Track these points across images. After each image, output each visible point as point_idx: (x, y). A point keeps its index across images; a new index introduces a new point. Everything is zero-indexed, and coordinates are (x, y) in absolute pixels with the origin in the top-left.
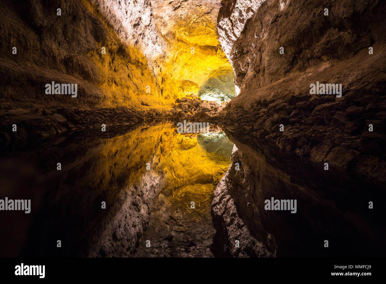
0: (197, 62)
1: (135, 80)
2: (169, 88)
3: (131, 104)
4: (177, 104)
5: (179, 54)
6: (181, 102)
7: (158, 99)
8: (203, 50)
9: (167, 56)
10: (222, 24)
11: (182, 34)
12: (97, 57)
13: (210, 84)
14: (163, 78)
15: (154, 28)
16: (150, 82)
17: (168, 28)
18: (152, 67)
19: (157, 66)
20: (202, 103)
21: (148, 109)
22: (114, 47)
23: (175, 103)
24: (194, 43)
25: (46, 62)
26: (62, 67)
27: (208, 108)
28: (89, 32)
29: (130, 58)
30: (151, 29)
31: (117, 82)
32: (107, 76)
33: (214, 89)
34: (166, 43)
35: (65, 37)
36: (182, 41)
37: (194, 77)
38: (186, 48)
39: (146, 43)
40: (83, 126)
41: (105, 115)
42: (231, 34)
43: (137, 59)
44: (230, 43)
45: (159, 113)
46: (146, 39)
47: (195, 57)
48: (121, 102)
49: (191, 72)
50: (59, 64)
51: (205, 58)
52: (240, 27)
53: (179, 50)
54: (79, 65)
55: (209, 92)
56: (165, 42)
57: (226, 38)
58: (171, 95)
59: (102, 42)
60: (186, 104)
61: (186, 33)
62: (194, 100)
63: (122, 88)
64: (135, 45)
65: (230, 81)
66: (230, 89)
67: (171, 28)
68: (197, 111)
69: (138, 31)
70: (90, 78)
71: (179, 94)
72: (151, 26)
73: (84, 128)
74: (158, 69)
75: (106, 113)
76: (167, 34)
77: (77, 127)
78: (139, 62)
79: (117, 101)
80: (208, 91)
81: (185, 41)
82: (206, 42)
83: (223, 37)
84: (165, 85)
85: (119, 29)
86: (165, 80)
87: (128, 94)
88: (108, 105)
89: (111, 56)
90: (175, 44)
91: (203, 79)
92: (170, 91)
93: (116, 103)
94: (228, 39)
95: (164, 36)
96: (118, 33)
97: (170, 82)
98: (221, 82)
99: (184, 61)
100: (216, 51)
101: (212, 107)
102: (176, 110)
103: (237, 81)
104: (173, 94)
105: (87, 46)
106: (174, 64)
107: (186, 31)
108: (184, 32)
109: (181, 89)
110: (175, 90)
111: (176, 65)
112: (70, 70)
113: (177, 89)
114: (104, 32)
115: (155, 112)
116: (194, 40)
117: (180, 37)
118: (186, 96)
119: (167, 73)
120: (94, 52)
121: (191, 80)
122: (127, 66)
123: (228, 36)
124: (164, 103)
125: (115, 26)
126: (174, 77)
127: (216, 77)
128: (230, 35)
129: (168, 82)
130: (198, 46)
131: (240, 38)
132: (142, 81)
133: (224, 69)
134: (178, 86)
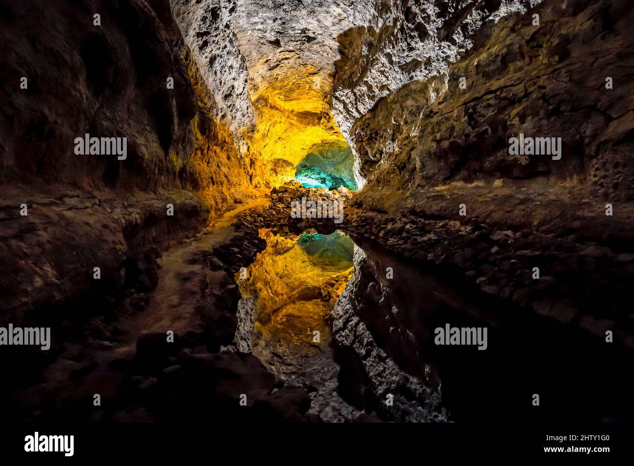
0: (294, 135)
1: (224, 169)
2: (260, 173)
4: (275, 196)
5: (272, 126)
6: (279, 192)
7: (249, 189)
8: (301, 119)
9: (257, 129)
10: (340, 95)
11: (276, 99)
13: (307, 162)
14: (251, 160)
17: (259, 92)
18: (238, 146)
19: (244, 145)
23: (270, 195)
24: (289, 110)
29: (218, 139)
30: (242, 98)
33: (312, 168)
36: (277, 109)
37: (288, 154)
42: (353, 108)
43: (223, 139)
44: (350, 119)
47: (292, 128)
49: (285, 147)
51: (304, 129)
52: (370, 104)
53: (271, 120)
56: (256, 112)
57: (344, 112)
58: (263, 181)
60: (287, 197)
61: (282, 97)
62: (298, 190)
64: (221, 120)
65: (334, 157)
66: (335, 169)
67: (263, 92)
69: (228, 103)
71: (271, 179)
72: (243, 94)
74: (246, 148)
76: (258, 100)
78: (225, 142)
81: (278, 107)
82: (305, 108)
83: (340, 111)
84: (255, 169)
86: (254, 163)
87: (222, 192)
90: (267, 112)
91: (300, 156)
92: (261, 177)
94: (347, 114)
95: (254, 104)
97: (261, 164)
98: (322, 159)
99: (278, 134)
100: (320, 119)
102: (276, 206)
106: (265, 139)
107: (281, 95)
108: (278, 96)
109: (273, 171)
110: (267, 174)
111: (267, 141)
113: (269, 173)
116: (291, 106)
117: (272, 103)
118: (285, 184)
119: (255, 152)
121: (285, 158)
122: (215, 151)
123: (348, 111)
124: (257, 195)
126: (263, 155)
127: (316, 153)
128: (351, 109)
129: (258, 164)
130: (294, 113)
131: (367, 117)
132: (229, 168)
133: (327, 142)
134: (269, 168)
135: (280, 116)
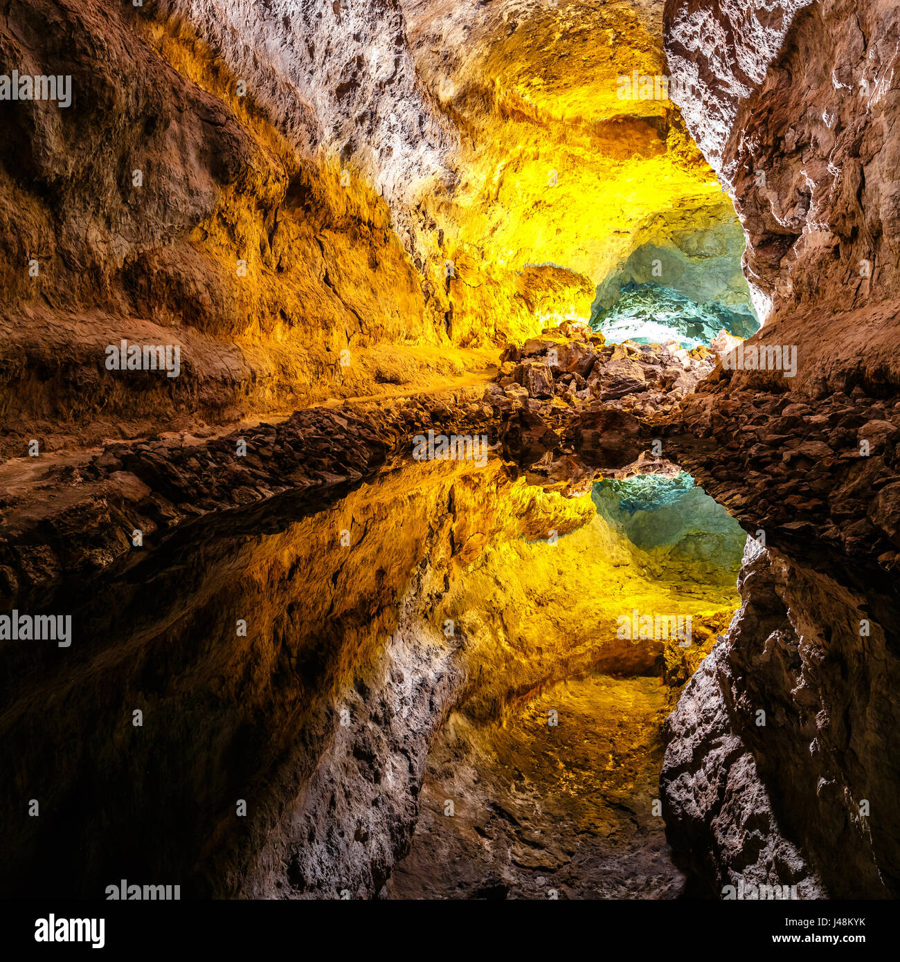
0: (584, 191)
1: (350, 292)
2: (476, 307)
3: (339, 384)
4: (510, 366)
5: (511, 167)
6: (523, 356)
7: (436, 349)
8: (604, 141)
9: (463, 182)
10: (685, 36)
11: (520, 88)
12: (223, 237)
13: (637, 271)
14: (450, 270)
15: (412, 87)
16: (402, 289)
17: (461, 73)
18: (408, 231)
19: (427, 227)
20: (610, 355)
21: (403, 399)
22: (276, 189)
23: (498, 363)
24: (566, 117)
25: (73, 290)
26: (118, 296)
27: (634, 377)
28: (193, 157)
29: (329, 212)
30: (399, 93)
31: (289, 311)
32: (255, 300)
34: (457, 133)
35: (123, 194)
36: (522, 117)
37: (570, 249)
38: (536, 142)
39: (382, 145)
40: (201, 507)
41: (264, 452)
42: (725, 72)
43: (352, 212)
44: (722, 110)
45: (443, 411)
46: (382, 132)
47: (574, 172)
48: (305, 384)
49: (559, 231)
50: (109, 288)
51: (614, 169)
52: (768, 43)
53: (507, 152)
54: (169, 281)
55: (634, 301)
56: (454, 132)
57: (703, 91)
58: (485, 329)
59: (236, 183)
60: (542, 368)
61: (536, 81)
62: (577, 348)
63: (306, 332)
64: (342, 160)
67: (476, 72)
68: (588, 390)
69: (352, 109)
70: (203, 318)
71: (513, 324)
72: (400, 81)
73: (203, 512)
74: (432, 236)
75: (265, 444)
76: (461, 99)
77: (183, 512)
78: (359, 221)
79: (294, 382)
80: (630, 301)
82: (616, 106)
83: (691, 88)
84: (459, 295)
85: (287, 118)
86: (458, 277)
87: (328, 350)
88: (263, 403)
89: (264, 220)
90: (491, 130)
91: (610, 254)
92: (478, 316)
93: (292, 391)
94: (712, 94)
95: (447, 109)
96: (285, 132)
97: (479, 281)
98: (686, 260)
99: (531, 191)
100: (663, 135)
101: (650, 375)
102: (505, 395)
103: (757, 268)
104: (490, 326)
105: (191, 208)
106: (491, 209)
107: (533, 76)
108: (525, 78)
109: (522, 301)
110: (499, 310)
111: (498, 212)
112: (140, 301)
113: (507, 305)
114: (243, 149)
115: (427, 408)
116: (569, 105)
117: (509, 102)
118: (544, 332)
119: (466, 247)
120: (211, 221)
121: (560, 263)
122: (320, 243)
123: (713, 84)
124: (459, 365)
125: (274, 108)
126: (491, 257)
127: (663, 243)
128: (720, 76)
129: (470, 280)
130: (583, 125)
131: (767, 89)
132: (373, 291)
133: (697, 204)
134: (508, 292)
135: (535, 137)
